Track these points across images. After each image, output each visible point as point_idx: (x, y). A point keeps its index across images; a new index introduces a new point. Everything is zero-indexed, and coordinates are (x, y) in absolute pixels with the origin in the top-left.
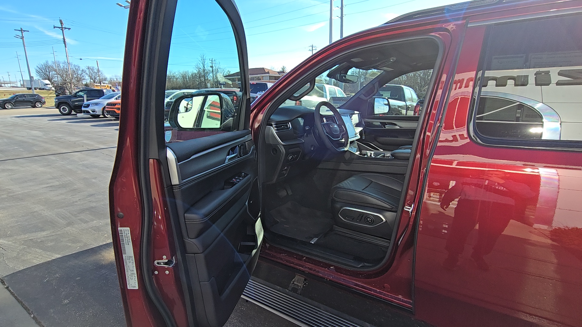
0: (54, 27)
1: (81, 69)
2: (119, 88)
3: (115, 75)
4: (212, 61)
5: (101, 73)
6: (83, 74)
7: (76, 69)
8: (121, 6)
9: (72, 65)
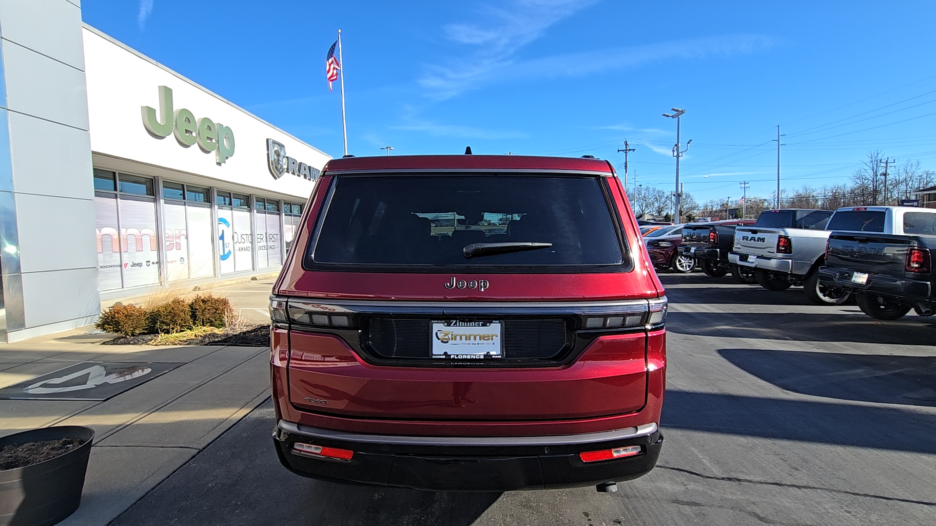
0: (619, 151)
1: (665, 196)
2: (708, 220)
3: (711, 200)
4: (887, 163)
5: (691, 199)
6: (667, 203)
7: (659, 196)
8: (668, 116)
9: (656, 191)
